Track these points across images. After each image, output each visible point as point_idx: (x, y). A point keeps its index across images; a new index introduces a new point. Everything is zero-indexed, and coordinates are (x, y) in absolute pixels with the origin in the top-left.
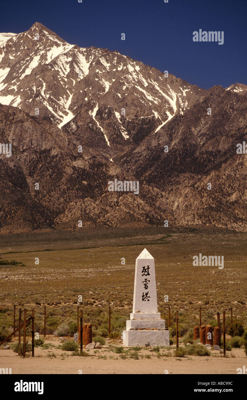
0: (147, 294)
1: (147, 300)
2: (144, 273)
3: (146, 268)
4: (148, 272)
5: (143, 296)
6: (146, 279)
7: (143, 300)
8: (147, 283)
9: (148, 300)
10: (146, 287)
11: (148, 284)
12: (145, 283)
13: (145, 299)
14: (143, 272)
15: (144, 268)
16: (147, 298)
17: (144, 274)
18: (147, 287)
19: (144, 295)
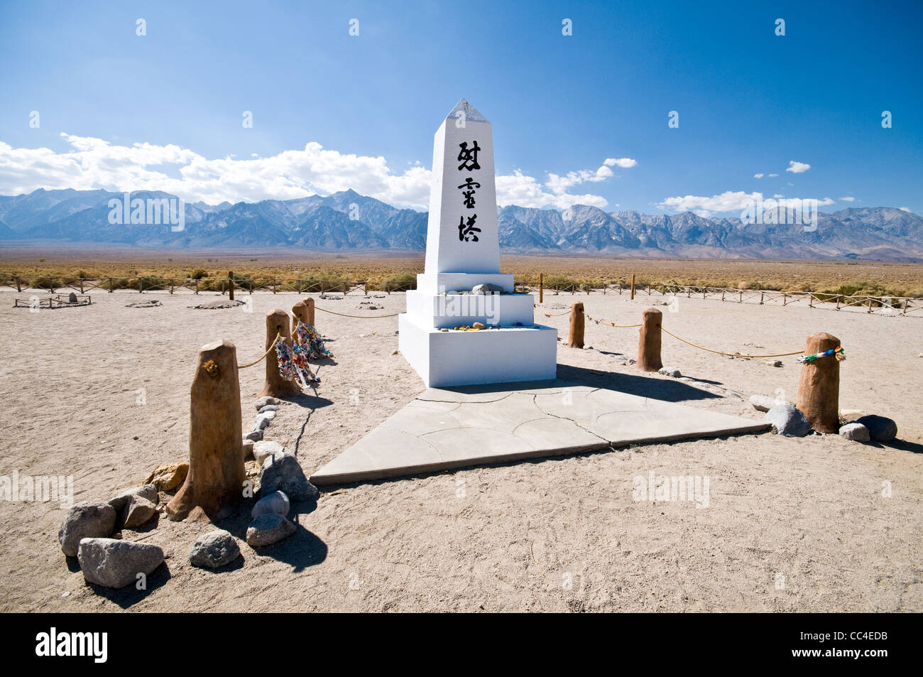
0: (472, 221)
1: (472, 237)
2: (463, 161)
3: (470, 146)
4: (475, 161)
5: (461, 227)
6: (469, 180)
7: (461, 237)
8: (471, 191)
9: (476, 239)
10: (470, 203)
11: (474, 192)
12: (466, 189)
13: (467, 235)
14: (460, 158)
15: (464, 145)
16: (471, 233)
17: (464, 165)
18: (474, 202)
19: (465, 222)
